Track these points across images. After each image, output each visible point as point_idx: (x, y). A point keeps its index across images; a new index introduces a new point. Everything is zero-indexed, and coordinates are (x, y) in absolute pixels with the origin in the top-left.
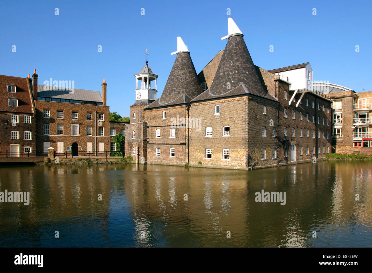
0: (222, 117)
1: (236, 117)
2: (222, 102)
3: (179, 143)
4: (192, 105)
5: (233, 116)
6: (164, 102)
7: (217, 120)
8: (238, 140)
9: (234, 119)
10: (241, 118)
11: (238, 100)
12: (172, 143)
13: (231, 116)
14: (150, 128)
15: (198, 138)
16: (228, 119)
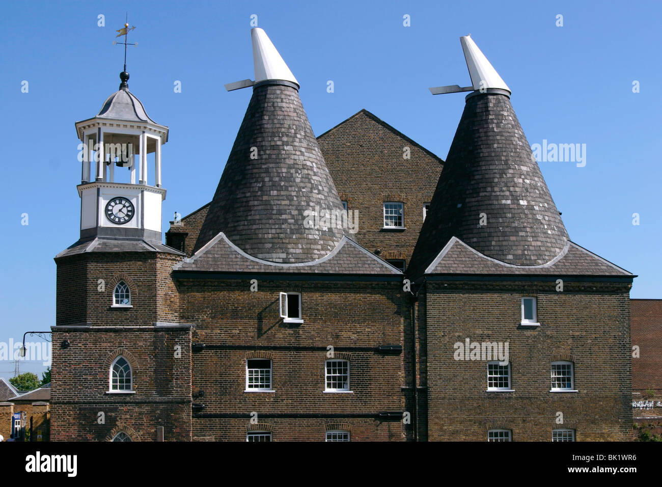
0: (549, 333)
1: (594, 336)
2: (547, 288)
3: (373, 412)
4: (430, 286)
5: (584, 333)
6: (284, 256)
7: (530, 341)
8: (601, 403)
9: (589, 341)
10: (611, 340)
11: (601, 290)
12: (339, 412)
13: (577, 334)
14: (211, 353)
15: (458, 395)
16: (570, 341)
